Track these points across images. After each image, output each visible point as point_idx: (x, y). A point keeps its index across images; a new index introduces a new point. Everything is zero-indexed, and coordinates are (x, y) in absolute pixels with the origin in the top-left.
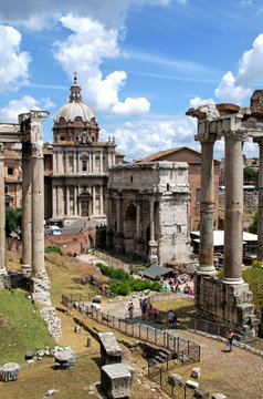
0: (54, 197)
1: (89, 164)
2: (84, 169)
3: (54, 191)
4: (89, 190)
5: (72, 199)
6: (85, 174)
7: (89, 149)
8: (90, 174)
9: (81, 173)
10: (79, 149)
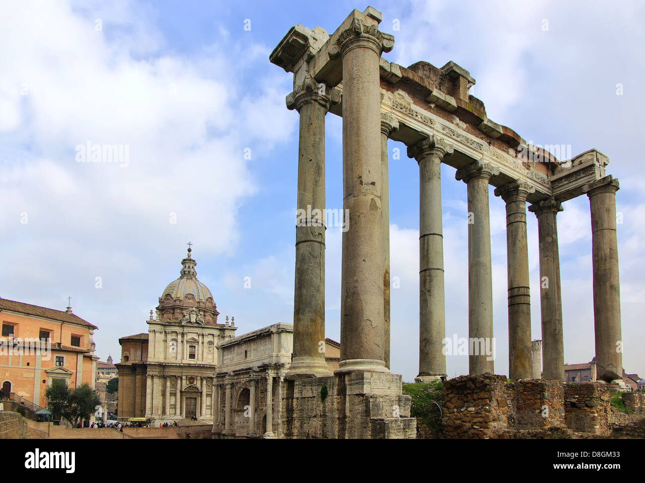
0: (149, 391)
1: (199, 350)
2: (192, 356)
3: (149, 381)
4: (198, 384)
5: (173, 394)
6: (192, 362)
7: (199, 331)
8: (199, 362)
9: (187, 361)
10: (186, 330)
